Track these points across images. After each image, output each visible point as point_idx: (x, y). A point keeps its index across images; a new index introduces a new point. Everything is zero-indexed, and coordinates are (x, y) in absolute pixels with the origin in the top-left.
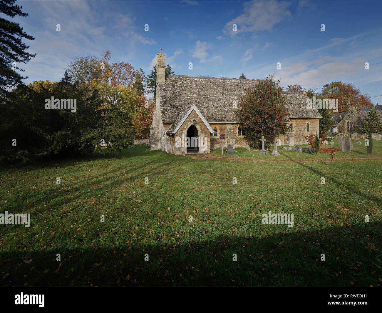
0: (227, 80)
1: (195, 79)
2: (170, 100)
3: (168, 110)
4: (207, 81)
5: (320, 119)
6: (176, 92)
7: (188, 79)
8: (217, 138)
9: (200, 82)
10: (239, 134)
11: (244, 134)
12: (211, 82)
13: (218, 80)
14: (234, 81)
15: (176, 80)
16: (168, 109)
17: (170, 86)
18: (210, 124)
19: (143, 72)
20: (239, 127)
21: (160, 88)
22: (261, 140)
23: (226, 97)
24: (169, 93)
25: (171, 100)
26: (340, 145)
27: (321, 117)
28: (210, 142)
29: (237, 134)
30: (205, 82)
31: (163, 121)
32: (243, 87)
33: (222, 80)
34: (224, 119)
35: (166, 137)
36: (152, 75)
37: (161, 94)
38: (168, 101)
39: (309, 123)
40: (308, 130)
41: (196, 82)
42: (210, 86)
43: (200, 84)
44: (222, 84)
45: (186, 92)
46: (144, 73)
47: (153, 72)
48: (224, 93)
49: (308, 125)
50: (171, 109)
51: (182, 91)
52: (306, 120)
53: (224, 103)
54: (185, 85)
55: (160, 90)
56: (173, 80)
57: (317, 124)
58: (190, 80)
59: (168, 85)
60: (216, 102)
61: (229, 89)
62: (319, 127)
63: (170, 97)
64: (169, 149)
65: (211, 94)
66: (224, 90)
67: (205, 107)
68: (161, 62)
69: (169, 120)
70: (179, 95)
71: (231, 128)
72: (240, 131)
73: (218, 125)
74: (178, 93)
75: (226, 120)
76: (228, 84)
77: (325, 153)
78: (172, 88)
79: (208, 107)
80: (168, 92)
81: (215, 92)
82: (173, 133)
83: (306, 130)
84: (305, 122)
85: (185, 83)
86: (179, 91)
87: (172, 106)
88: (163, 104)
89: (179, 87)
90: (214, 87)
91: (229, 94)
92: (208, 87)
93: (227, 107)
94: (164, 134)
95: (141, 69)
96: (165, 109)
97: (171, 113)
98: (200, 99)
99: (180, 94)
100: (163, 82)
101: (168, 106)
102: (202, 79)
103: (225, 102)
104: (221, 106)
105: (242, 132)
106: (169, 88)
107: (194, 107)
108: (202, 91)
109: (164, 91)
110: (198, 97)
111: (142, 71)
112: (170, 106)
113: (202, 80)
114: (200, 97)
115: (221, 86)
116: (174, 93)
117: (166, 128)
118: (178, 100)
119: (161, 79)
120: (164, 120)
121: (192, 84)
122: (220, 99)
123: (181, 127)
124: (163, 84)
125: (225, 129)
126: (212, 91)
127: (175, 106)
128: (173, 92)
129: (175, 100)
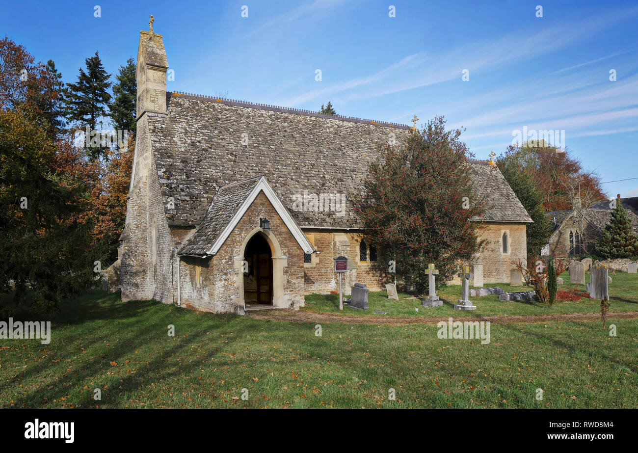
0: (324, 120)
1: (246, 110)
2: (184, 161)
3: (182, 190)
4: (277, 118)
5: (528, 225)
6: (199, 142)
7: (227, 108)
8: (312, 268)
9: (258, 119)
10: (363, 258)
11: (373, 258)
12: (286, 120)
13: (303, 117)
14: (341, 123)
15: (194, 108)
16: (181, 186)
17: (180, 122)
18: (305, 230)
19: (58, 73)
20: (362, 240)
21: (152, 127)
22: (426, 272)
23: (326, 163)
24: (180, 143)
25: (187, 162)
26: (575, 284)
27: (530, 220)
28: (302, 277)
29: (358, 258)
30: (272, 119)
31: (169, 218)
32: (363, 139)
33: (313, 118)
34: (327, 220)
35: (178, 263)
36: (81, 83)
37: (157, 145)
38: (179, 164)
39: (508, 232)
40: (505, 250)
41: (248, 117)
42: (285, 131)
43: (260, 125)
44: (314, 127)
45: (223, 143)
46: (60, 76)
47: (83, 74)
48: (321, 152)
49: (505, 238)
50: (188, 187)
51: (213, 138)
52: (502, 226)
53: (324, 177)
54: (220, 124)
55: (154, 131)
56: (186, 106)
57: (522, 234)
58: (233, 111)
59: (173, 120)
60: (303, 173)
61: (332, 143)
62: (526, 243)
63: (183, 153)
64: (185, 296)
65: (288, 151)
66: (319, 144)
67: (278, 184)
68: (153, 53)
69: (185, 218)
70: (206, 150)
71: (345, 242)
72: (366, 249)
73: (313, 234)
74: (204, 145)
75: (332, 221)
76: (328, 130)
77: (561, 302)
78: (185, 130)
79: (284, 184)
80: (176, 139)
81: (298, 148)
82: (208, 253)
83: (502, 249)
84: (499, 230)
85: (220, 117)
86: (205, 140)
87: (190, 179)
88: (164, 172)
89: (205, 127)
90: (295, 134)
91: (333, 155)
92: (282, 134)
93: (331, 188)
94: (172, 256)
95: (51, 64)
96: (173, 186)
97: (191, 199)
98: (264, 165)
99: (211, 148)
100: (160, 111)
101: (179, 178)
102: (263, 112)
103: (326, 176)
104: (317, 186)
105: (368, 252)
106: (179, 127)
107: (263, 185)
108: (265, 142)
109: (165, 136)
110: (258, 157)
111: (56, 71)
112: (184, 177)
113: (262, 114)
114: (263, 158)
115: (311, 134)
116: (193, 144)
117: (177, 239)
118: (204, 162)
119: (153, 101)
120: (173, 217)
121: (238, 122)
122: (313, 165)
123: (228, 237)
124: (159, 115)
125: (329, 243)
126: (290, 146)
127: (200, 180)
128: (189, 141)
129: (198, 162)
